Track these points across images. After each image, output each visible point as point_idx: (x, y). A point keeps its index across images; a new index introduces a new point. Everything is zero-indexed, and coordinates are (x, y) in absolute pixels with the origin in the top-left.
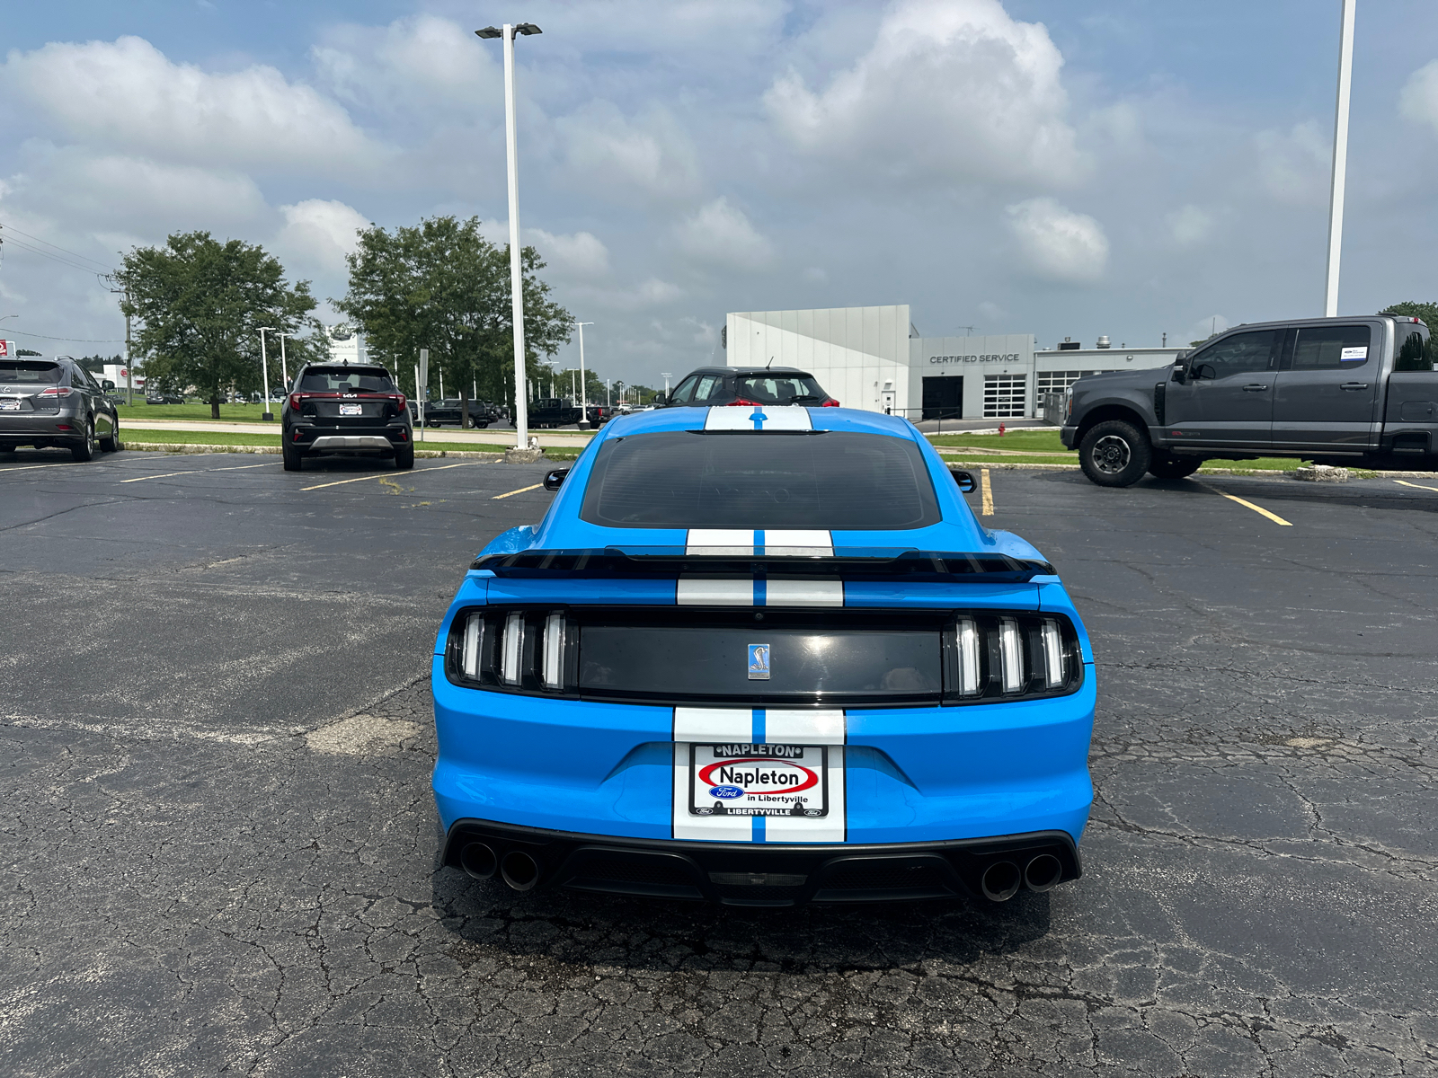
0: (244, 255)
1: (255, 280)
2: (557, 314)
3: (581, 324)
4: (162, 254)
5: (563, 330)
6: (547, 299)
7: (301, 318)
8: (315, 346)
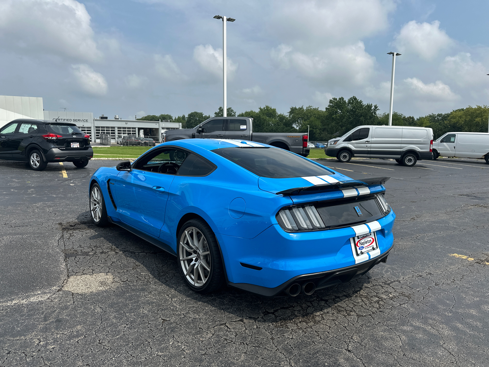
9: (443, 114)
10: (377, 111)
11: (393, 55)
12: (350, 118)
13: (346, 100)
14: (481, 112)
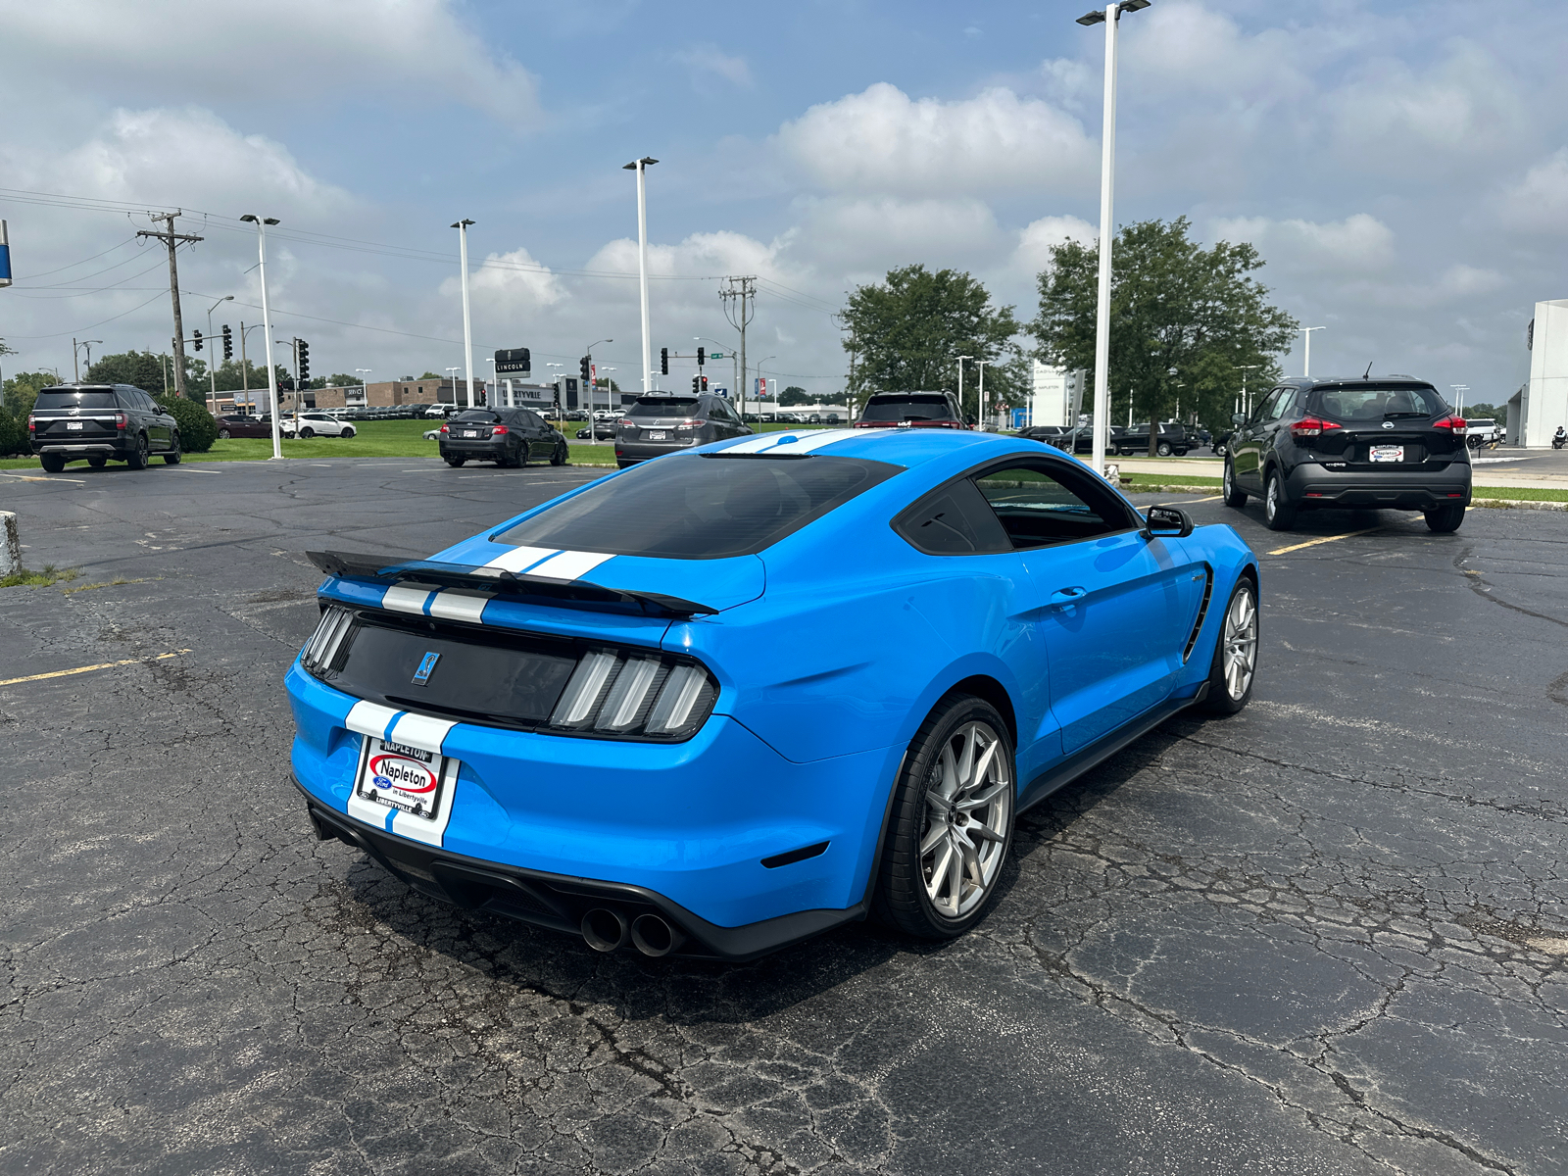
0: (952, 284)
1: (961, 309)
2: (1276, 320)
3: (1308, 329)
4: (882, 290)
5: (1282, 338)
6: (1265, 302)
7: (1002, 344)
8: (1013, 372)
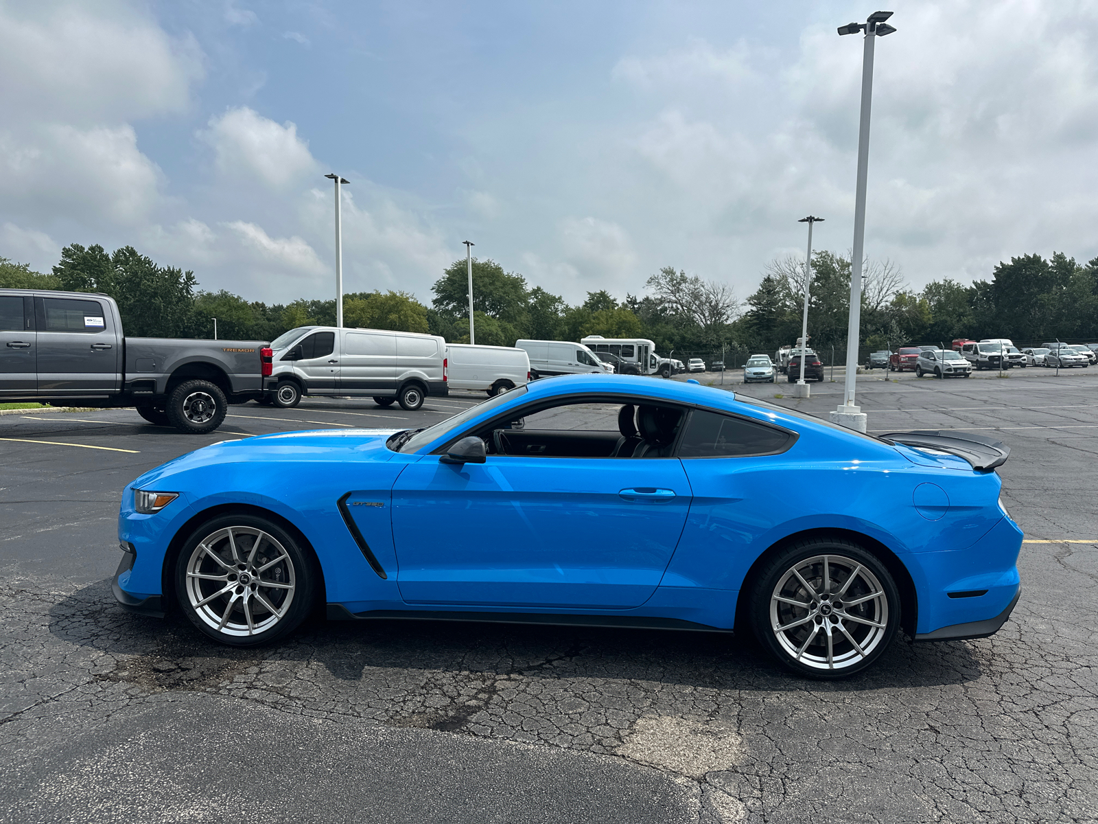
9: (323, 301)
10: (192, 286)
11: (336, 182)
12: (127, 298)
13: (110, 251)
14: (397, 304)
